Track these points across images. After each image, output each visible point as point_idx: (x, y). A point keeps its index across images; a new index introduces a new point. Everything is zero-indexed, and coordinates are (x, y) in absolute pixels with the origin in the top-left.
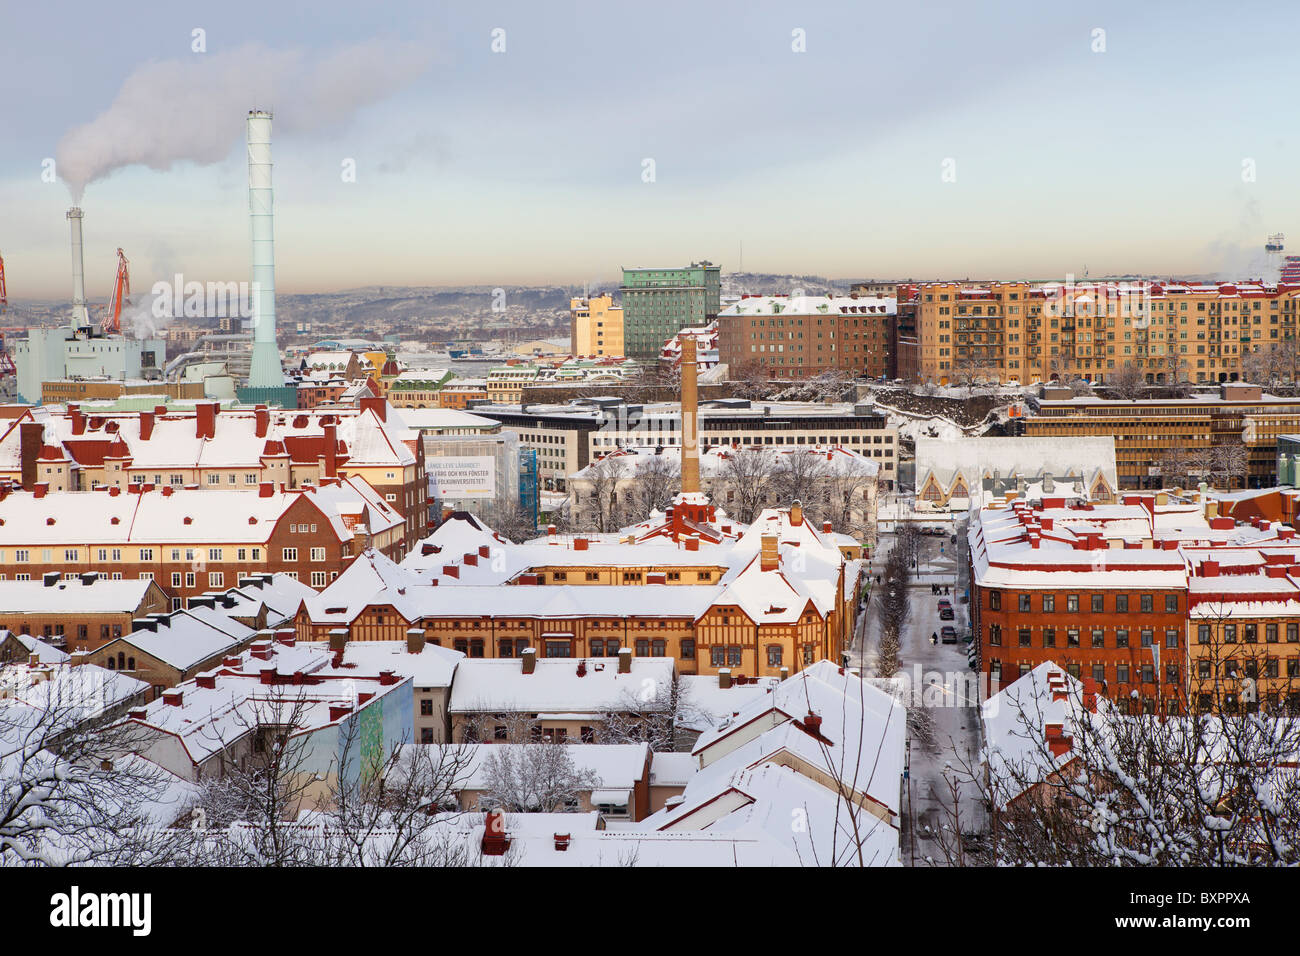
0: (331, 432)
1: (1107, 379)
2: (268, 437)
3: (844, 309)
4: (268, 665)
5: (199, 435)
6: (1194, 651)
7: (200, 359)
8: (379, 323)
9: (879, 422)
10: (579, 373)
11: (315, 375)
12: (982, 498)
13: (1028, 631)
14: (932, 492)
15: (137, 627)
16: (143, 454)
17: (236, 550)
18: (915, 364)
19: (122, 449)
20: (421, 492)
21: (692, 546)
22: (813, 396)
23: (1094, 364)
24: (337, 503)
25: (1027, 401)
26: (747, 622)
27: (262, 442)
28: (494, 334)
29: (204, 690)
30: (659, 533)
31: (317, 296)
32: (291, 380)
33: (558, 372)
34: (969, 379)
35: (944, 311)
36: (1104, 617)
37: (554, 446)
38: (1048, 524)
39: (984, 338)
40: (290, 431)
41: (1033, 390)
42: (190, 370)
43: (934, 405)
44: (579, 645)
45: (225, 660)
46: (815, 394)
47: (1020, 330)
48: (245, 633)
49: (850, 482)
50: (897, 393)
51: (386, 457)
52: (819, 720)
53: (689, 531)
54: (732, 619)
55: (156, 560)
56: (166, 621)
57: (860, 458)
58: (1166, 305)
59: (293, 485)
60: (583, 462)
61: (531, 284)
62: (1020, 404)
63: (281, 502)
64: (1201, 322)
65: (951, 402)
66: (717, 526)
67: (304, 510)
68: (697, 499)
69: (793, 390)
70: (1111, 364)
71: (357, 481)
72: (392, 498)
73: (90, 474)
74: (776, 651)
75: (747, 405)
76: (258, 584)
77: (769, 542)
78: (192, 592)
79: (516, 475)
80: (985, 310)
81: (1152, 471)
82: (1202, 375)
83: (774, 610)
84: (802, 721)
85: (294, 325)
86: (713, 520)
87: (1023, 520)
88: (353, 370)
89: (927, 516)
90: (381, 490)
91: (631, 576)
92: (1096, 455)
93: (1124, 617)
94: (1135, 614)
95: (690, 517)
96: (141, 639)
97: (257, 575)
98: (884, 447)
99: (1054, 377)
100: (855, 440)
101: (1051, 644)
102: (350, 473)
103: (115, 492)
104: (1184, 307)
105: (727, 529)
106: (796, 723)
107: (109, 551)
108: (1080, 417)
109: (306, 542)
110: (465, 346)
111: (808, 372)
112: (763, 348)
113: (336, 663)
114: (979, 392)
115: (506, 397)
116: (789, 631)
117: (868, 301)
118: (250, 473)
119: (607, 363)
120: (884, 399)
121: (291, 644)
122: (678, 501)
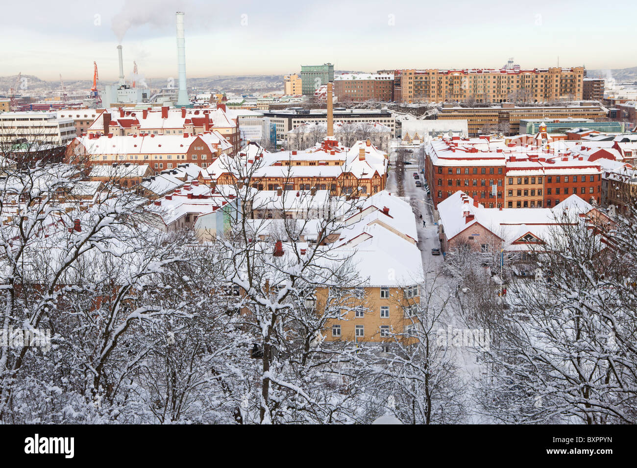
0: (207, 116)
1: (464, 101)
2: (186, 118)
3: (376, 78)
4: (190, 192)
5: (163, 117)
6: (507, 187)
7: (162, 96)
8: (218, 87)
9: (389, 115)
10: (287, 100)
11: (199, 102)
12: (429, 139)
13: (451, 181)
14: (407, 138)
15: (144, 180)
16: (144, 124)
17: (176, 156)
18: (400, 97)
19: (137, 122)
20: (238, 136)
21: (333, 153)
22: (366, 107)
23: (459, 96)
24: (210, 139)
25: (438, 109)
26: (355, 178)
27: (184, 119)
28: (257, 90)
29: (168, 201)
30: (320, 150)
31: (198, 79)
32: (191, 103)
33: (281, 100)
34: (419, 101)
35: (411, 78)
36: (477, 176)
37: (280, 124)
38: (456, 145)
39: (424, 87)
40: (194, 116)
41: (439, 105)
42: (158, 99)
43: (407, 110)
44: (296, 186)
45: (176, 191)
46: (367, 106)
47: (435, 85)
48: (180, 183)
49: (382, 134)
50: (395, 106)
51: (227, 125)
52: (388, 209)
53: (330, 149)
54: (349, 177)
55: (149, 159)
56: (154, 179)
57: (387, 127)
58: (483, 77)
59: (195, 134)
60: (290, 129)
61: (268, 74)
62: (436, 110)
63: (191, 139)
64: (494, 82)
65: (413, 109)
66: (339, 147)
67: (199, 142)
68: (332, 138)
69: (359, 105)
70: (465, 96)
71: (216, 132)
72: (228, 138)
73: (127, 131)
74: (365, 187)
75: (345, 110)
76: (184, 167)
77: (362, 150)
78: (162, 169)
79: (269, 132)
80: (424, 78)
81: (479, 131)
82: (494, 100)
83: (364, 174)
84: (382, 210)
85: (191, 88)
86: (338, 146)
87: (447, 143)
88: (212, 100)
89: (406, 145)
90: (225, 136)
91: (312, 164)
92: (461, 126)
93: (484, 175)
94: (487, 175)
95: (330, 144)
96: (146, 184)
97: (184, 164)
98: (391, 123)
99: (446, 100)
100: (385, 121)
101: (459, 185)
102: (214, 130)
103: (135, 136)
104: (489, 77)
105: (343, 149)
106: (380, 210)
107: (134, 156)
108: (456, 113)
109: (200, 153)
110: (247, 94)
111: (365, 99)
112: (349, 91)
113: (213, 192)
114: (421, 105)
115: (263, 108)
116: (369, 181)
117: (384, 75)
118: (179, 130)
119: (296, 97)
120: (390, 108)
121: (197, 185)
122: (326, 139)
